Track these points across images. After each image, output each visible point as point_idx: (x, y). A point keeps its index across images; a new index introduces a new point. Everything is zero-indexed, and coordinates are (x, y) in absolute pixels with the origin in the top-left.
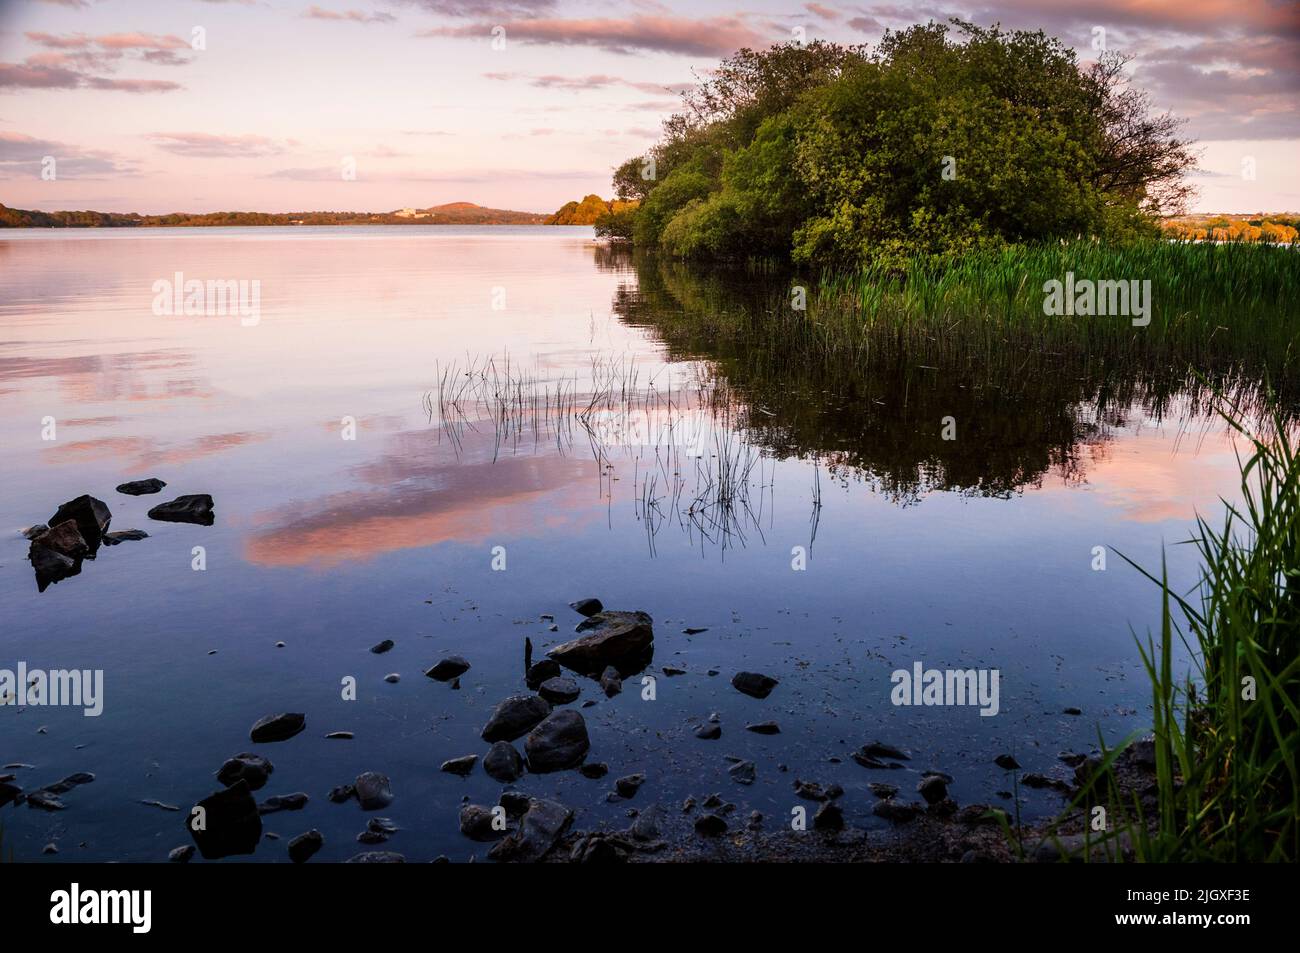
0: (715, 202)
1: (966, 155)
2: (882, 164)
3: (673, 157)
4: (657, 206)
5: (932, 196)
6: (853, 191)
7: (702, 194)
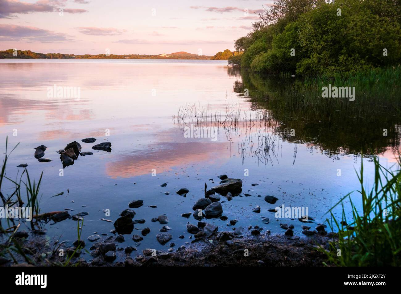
0: (269, 53)
1: (360, 36)
2: (329, 40)
3: (256, 36)
4: (249, 54)
5: (347, 51)
6: (318, 49)
7: (265, 50)
